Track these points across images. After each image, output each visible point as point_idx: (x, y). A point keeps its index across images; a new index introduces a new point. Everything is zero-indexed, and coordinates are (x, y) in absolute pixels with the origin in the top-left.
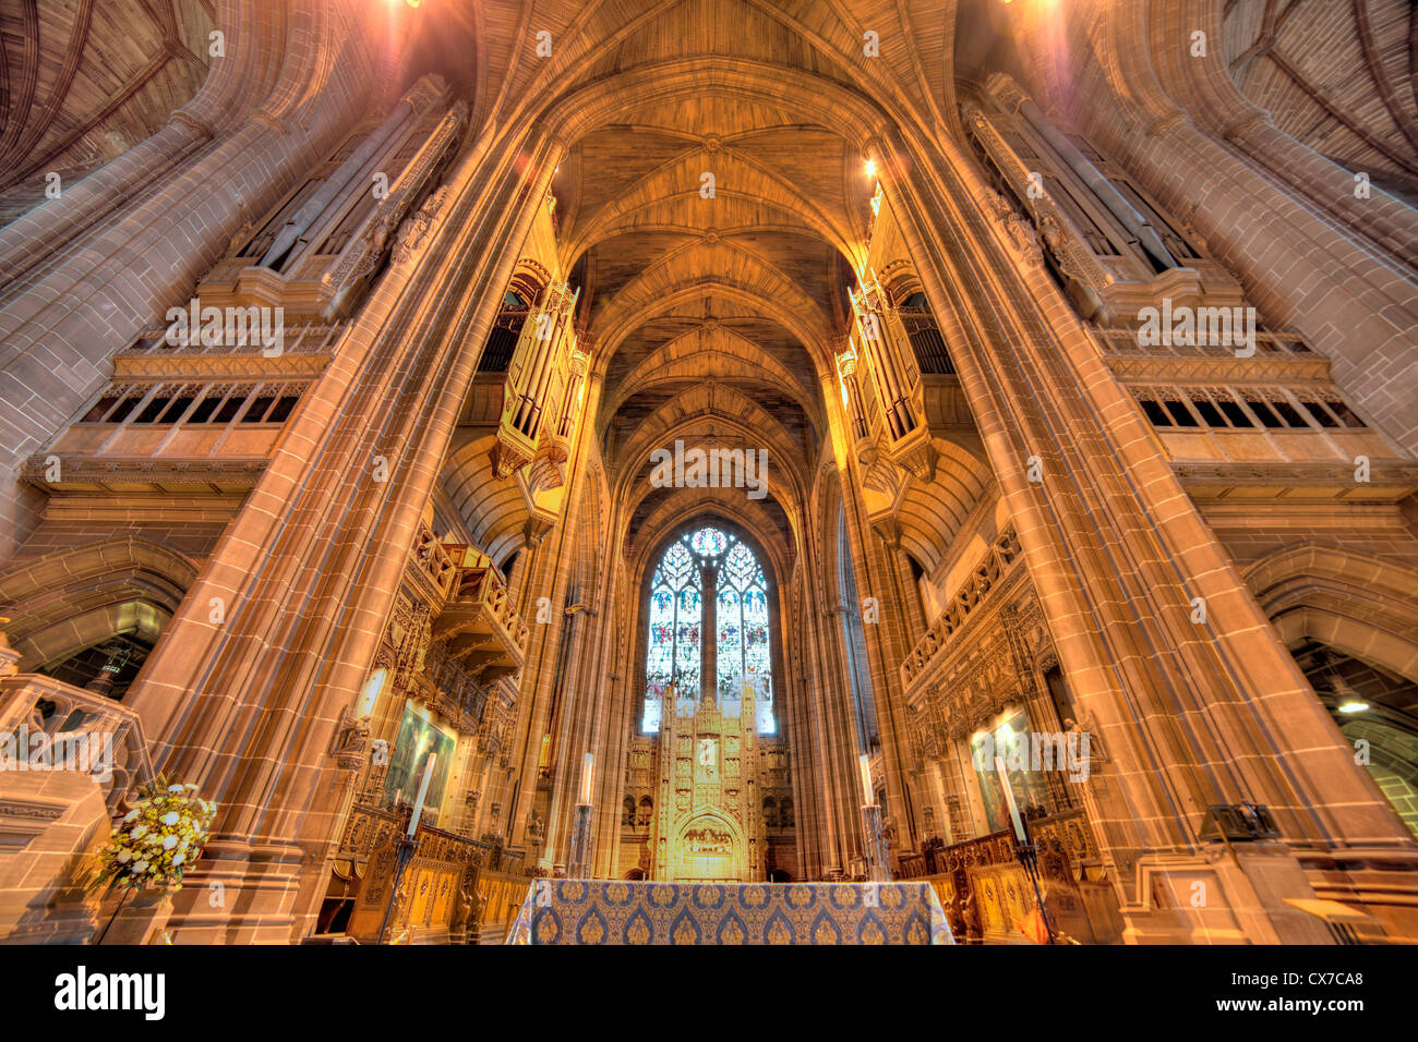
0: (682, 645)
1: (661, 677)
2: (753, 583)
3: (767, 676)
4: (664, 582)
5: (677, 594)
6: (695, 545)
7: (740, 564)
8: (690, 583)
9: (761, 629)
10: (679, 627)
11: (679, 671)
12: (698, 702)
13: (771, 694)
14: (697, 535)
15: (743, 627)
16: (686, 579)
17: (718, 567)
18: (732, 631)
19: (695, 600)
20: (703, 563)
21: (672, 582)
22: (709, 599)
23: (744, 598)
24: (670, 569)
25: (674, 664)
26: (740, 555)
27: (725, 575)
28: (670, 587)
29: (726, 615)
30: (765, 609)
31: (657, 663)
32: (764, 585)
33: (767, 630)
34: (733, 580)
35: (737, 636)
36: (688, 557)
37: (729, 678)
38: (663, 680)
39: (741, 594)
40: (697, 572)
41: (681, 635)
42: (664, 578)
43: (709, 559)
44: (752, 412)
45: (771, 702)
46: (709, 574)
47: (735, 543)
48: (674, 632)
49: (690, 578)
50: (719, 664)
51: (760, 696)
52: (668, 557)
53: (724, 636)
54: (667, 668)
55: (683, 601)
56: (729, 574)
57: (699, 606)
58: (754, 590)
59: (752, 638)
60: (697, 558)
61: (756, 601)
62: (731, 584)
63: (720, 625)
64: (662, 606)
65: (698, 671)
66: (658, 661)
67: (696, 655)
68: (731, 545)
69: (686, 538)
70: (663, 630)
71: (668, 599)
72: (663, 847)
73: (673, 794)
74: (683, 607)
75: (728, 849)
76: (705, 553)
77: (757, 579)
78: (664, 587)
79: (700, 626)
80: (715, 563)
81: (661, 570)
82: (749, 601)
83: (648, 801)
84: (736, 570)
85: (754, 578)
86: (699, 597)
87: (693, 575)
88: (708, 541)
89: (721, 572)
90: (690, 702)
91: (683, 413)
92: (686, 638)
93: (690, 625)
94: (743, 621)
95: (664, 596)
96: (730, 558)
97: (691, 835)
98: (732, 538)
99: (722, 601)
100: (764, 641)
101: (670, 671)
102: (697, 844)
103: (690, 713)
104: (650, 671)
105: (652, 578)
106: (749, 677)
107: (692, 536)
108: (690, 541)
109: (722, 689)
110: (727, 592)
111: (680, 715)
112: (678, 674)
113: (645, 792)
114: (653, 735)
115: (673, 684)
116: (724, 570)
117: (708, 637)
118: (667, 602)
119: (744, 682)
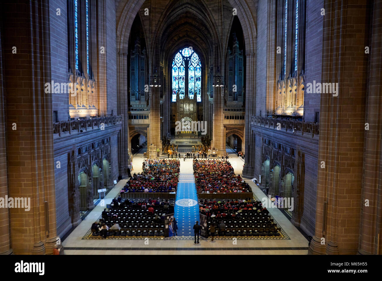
0: (181, 81)
2: (198, 65)
3: (200, 89)
4: (175, 64)
5: (179, 68)
6: (183, 53)
7: (195, 59)
8: (182, 65)
9: (199, 77)
10: (179, 77)
13: (200, 93)
14: (184, 50)
15: (195, 77)
16: (181, 64)
17: (189, 60)
18: (192, 78)
19: (183, 69)
20: (185, 59)
21: (177, 64)
22: (187, 69)
25: (179, 86)
26: (195, 57)
28: (177, 66)
29: (191, 74)
30: (200, 72)
31: (175, 86)
32: (201, 65)
33: (201, 77)
34: (193, 64)
35: (193, 79)
36: (181, 58)
37: (191, 89)
38: (176, 90)
39: (195, 68)
40: (184, 62)
41: (180, 79)
43: (187, 58)
45: (200, 95)
46: (187, 61)
47: (194, 53)
50: (189, 86)
51: (198, 94)
52: (176, 57)
53: (190, 79)
54: (177, 87)
55: (180, 70)
56: (192, 62)
57: (184, 71)
58: (198, 66)
59: (197, 80)
60: (183, 57)
61: (198, 70)
62: (192, 65)
63: (189, 76)
65: (184, 88)
66: (175, 85)
67: (184, 84)
68: (192, 53)
69: (181, 51)
70: (175, 78)
71: (176, 69)
73: (180, 115)
76: (186, 56)
78: (175, 66)
79: (184, 76)
80: (188, 59)
81: (174, 61)
82: (196, 70)
83: (174, 116)
84: (193, 61)
85: (198, 63)
86: (184, 69)
87: (183, 63)
88: (187, 52)
89: (190, 62)
90: (183, 95)
93: (182, 76)
94: (195, 75)
95: (175, 68)
96: (192, 58)
98: (193, 51)
99: (190, 70)
100: (200, 80)
103: (183, 97)
104: (173, 88)
105: (172, 63)
106: (196, 89)
107: (182, 51)
108: (182, 52)
109: (190, 92)
110: (191, 68)
111: (181, 99)
112: (179, 88)
113: (174, 114)
114: (175, 102)
115: (179, 91)
116: (191, 61)
117: (187, 79)
118: (176, 70)
119: (195, 90)
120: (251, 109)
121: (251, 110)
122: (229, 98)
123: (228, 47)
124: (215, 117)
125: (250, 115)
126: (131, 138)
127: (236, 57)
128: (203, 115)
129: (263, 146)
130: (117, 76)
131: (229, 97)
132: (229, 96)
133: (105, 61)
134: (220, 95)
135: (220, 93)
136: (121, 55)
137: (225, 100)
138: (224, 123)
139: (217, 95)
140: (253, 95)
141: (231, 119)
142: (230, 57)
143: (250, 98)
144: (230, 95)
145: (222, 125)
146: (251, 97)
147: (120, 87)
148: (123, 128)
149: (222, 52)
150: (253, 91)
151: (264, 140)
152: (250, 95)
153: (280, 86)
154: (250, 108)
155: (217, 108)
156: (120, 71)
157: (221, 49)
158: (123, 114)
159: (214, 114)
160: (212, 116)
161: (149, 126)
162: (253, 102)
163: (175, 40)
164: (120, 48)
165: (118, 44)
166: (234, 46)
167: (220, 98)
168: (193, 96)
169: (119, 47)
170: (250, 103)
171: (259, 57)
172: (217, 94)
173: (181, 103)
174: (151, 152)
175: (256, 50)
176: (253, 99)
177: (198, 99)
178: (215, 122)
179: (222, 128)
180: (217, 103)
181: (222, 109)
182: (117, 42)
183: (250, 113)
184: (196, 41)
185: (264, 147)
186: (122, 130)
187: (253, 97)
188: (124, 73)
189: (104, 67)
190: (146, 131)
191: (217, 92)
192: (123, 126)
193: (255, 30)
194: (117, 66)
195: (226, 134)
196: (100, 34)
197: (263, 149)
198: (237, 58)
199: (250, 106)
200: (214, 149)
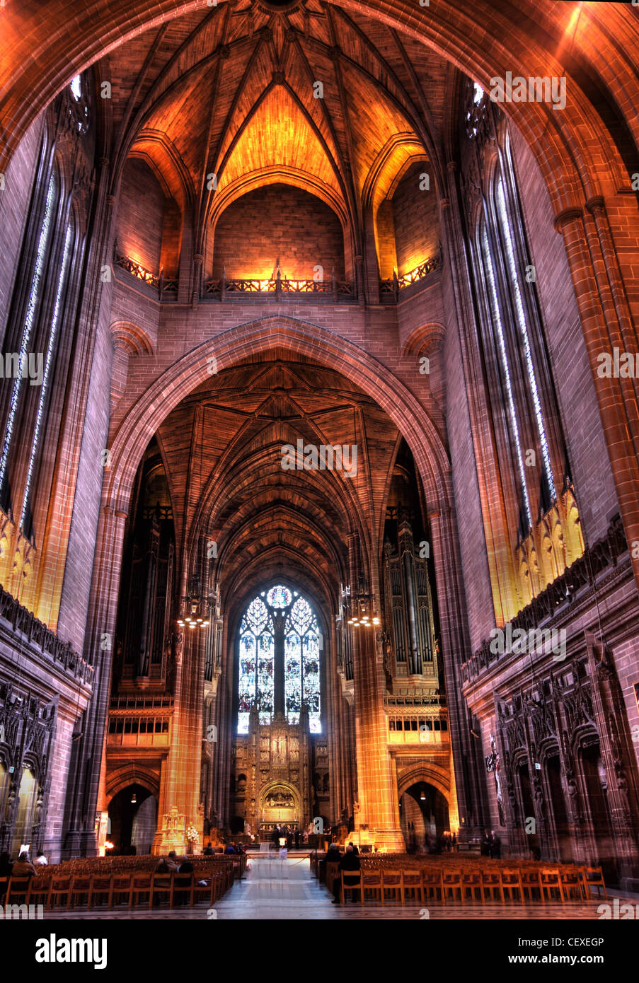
0: (262, 675)
1: (249, 697)
2: (310, 628)
3: (318, 696)
4: (249, 629)
5: (257, 638)
6: (269, 600)
7: (301, 615)
8: (266, 629)
9: (314, 663)
10: (259, 661)
11: (260, 692)
12: (273, 713)
13: (319, 708)
14: (271, 591)
15: (302, 662)
16: (263, 626)
17: (286, 617)
18: (294, 664)
19: (270, 642)
20: (275, 614)
21: (253, 629)
22: (280, 640)
23: (304, 640)
24: (251, 618)
25: (257, 688)
26: (301, 608)
27: (290, 623)
28: (252, 632)
29: (292, 653)
30: (318, 649)
31: (245, 687)
32: (317, 630)
33: (318, 663)
34: (296, 626)
35: (298, 668)
36: (265, 611)
37: (293, 697)
38: (250, 699)
39: (302, 637)
40: (271, 621)
41: (260, 668)
42: (248, 625)
43: (279, 611)
44: (306, 547)
45: (319, 713)
46: (279, 620)
47: (298, 597)
48: (256, 665)
49: (266, 626)
50: (286, 687)
51: (312, 710)
52: (250, 611)
53: (289, 668)
54: (252, 691)
55: (262, 643)
56: (293, 622)
57: (272, 646)
58: (310, 633)
59: (308, 670)
60: (271, 609)
61: (312, 643)
62: (295, 630)
63: (287, 659)
64: (248, 647)
65: (273, 692)
66: (246, 686)
67: (271, 681)
68: (295, 599)
69: (263, 594)
70: (248, 664)
71: (251, 641)
72: (253, 804)
73: (258, 773)
74: (262, 647)
75: (292, 804)
76: (276, 606)
77: (313, 626)
78: (248, 633)
79: (273, 661)
80: (283, 613)
81: (245, 619)
82: (306, 643)
83: (243, 777)
84: (298, 619)
85: (311, 625)
86: (273, 640)
87: (268, 624)
88: (279, 596)
89: (288, 621)
90: (268, 714)
91: (261, 546)
92: (264, 670)
93: (266, 660)
94: (302, 657)
95: (249, 639)
96: (294, 610)
97: (270, 796)
98: (296, 594)
99: (288, 642)
100: (316, 671)
101: (254, 692)
102: (273, 803)
103: (268, 722)
104: (241, 692)
105: (239, 625)
106: (305, 696)
107: (267, 593)
108: (266, 597)
109: (288, 705)
110: (292, 636)
111: (262, 723)
112: (259, 695)
113: (242, 772)
114: (246, 736)
115: (257, 701)
116: (289, 619)
117: (279, 669)
118: (251, 644)
119: (302, 700)
120: (457, 650)
121: (458, 653)
122: (397, 668)
123: (385, 537)
124: (362, 728)
125: (456, 665)
126: (110, 798)
127: (408, 560)
128: (328, 774)
129: (501, 726)
130: (94, 565)
131: (398, 665)
132: (397, 663)
133: (71, 507)
134: (374, 662)
135: (373, 657)
136: (111, 514)
137: (387, 673)
138: (388, 743)
139: (364, 662)
140: (459, 612)
141: (407, 728)
142: (392, 561)
143: (451, 620)
144: (399, 660)
145: (384, 749)
146: (454, 618)
147: (98, 592)
148: (95, 707)
149: (371, 549)
150: (458, 600)
151: (503, 711)
152: (451, 611)
153: (521, 555)
154: (454, 645)
155: (366, 698)
156: (102, 553)
157: (367, 540)
158: (98, 668)
159: (358, 720)
160: (354, 724)
161: (167, 755)
162: (460, 628)
163: (249, 553)
164: (109, 499)
165: (105, 489)
166: (400, 534)
167: (374, 669)
168: (297, 715)
169: (106, 496)
170: (453, 633)
171: (462, 513)
172: (364, 659)
173: (264, 738)
174: (168, 832)
175: (453, 499)
176: (460, 621)
177: (311, 727)
178: (363, 742)
179: (385, 757)
180: (366, 686)
181: (380, 701)
182: (103, 484)
183: (456, 660)
184: (305, 556)
185: (505, 729)
186: (91, 714)
187: (460, 616)
188: (112, 559)
189: (65, 520)
190: (157, 772)
191: (364, 653)
192: (95, 703)
193: (445, 456)
194: (97, 539)
195: (399, 781)
196: (65, 443)
197: (505, 736)
198: (411, 562)
199: (454, 641)
200: (364, 827)
